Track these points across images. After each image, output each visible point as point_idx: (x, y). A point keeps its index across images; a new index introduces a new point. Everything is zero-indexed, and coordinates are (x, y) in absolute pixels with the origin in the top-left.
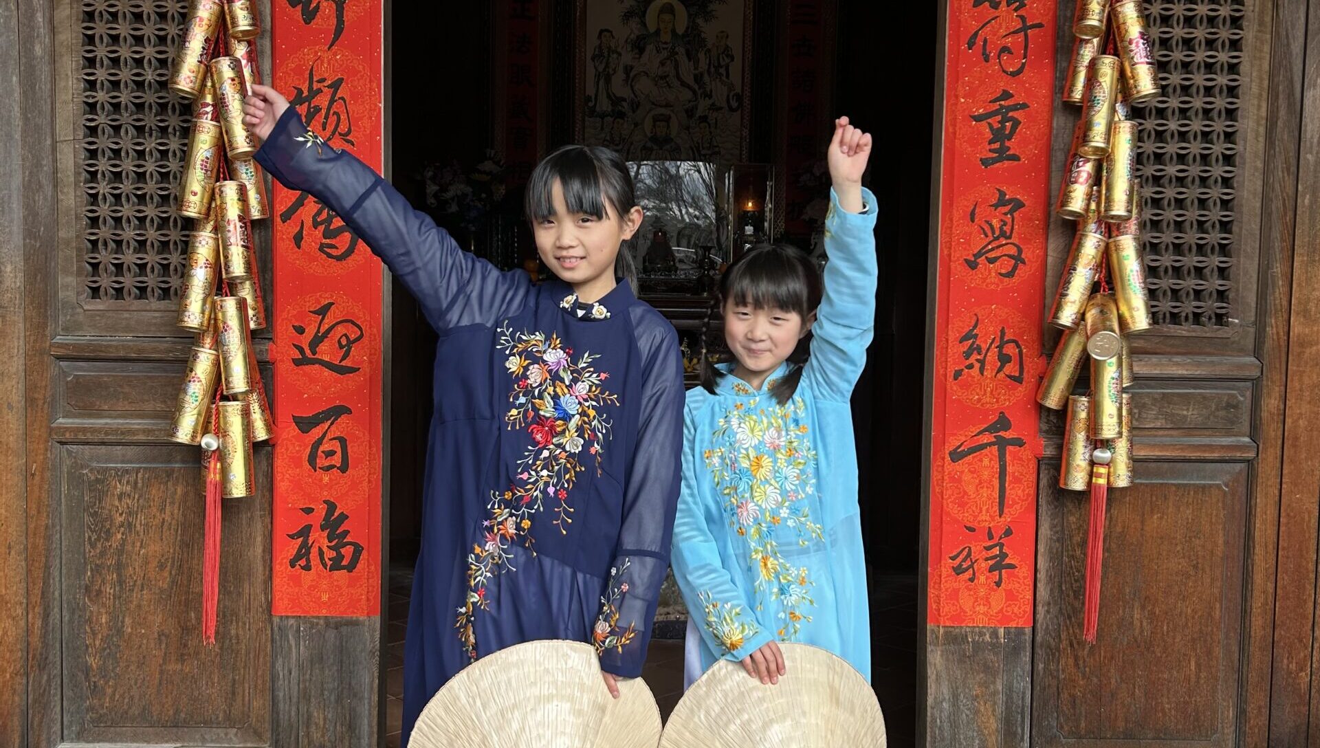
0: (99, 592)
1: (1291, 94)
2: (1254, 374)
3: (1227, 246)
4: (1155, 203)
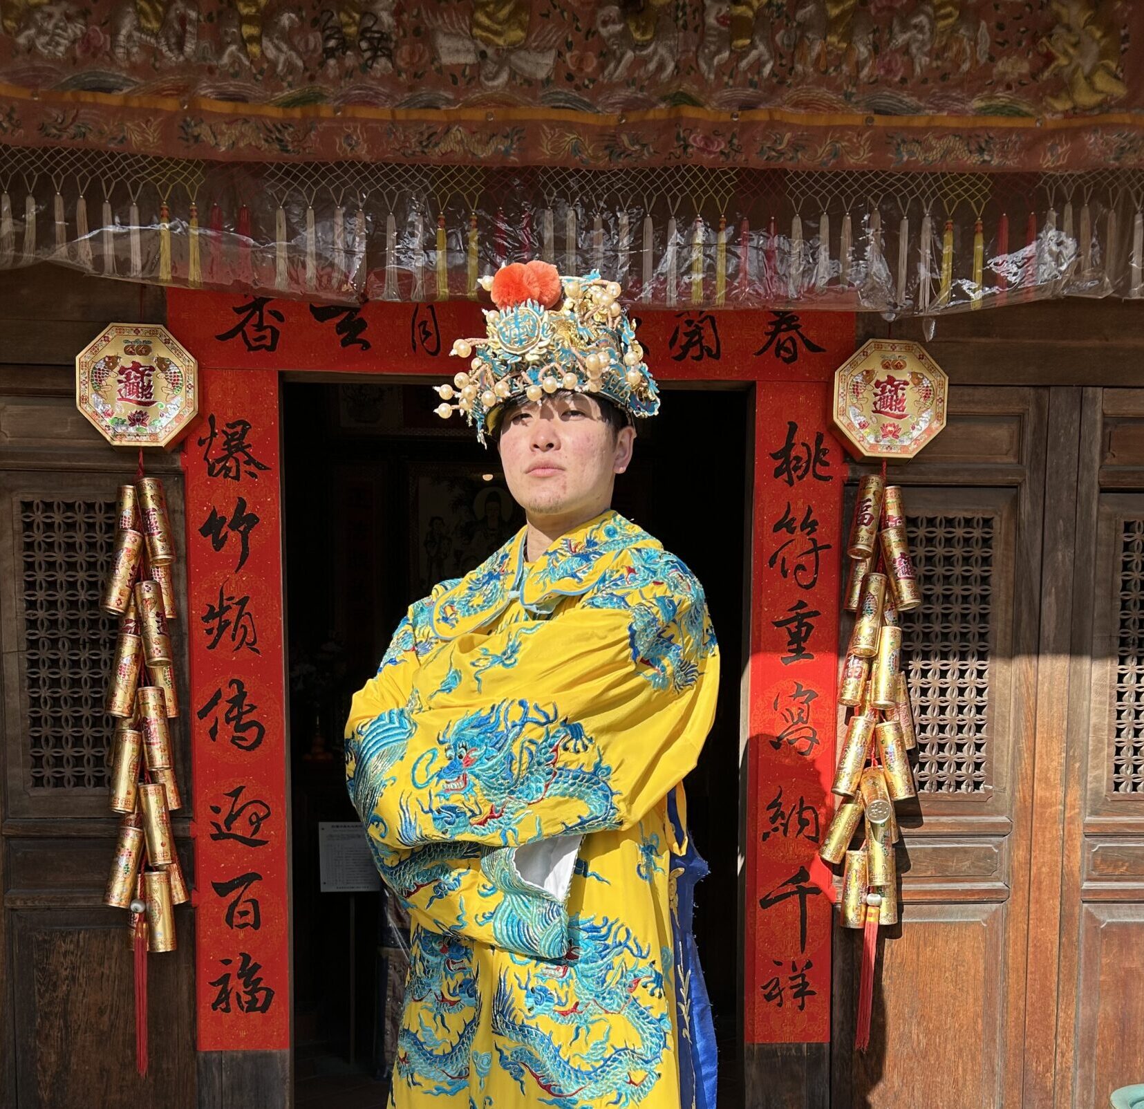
0: (48, 1036)
1: (1032, 601)
2: (1006, 830)
3: (982, 726)
4: (924, 692)
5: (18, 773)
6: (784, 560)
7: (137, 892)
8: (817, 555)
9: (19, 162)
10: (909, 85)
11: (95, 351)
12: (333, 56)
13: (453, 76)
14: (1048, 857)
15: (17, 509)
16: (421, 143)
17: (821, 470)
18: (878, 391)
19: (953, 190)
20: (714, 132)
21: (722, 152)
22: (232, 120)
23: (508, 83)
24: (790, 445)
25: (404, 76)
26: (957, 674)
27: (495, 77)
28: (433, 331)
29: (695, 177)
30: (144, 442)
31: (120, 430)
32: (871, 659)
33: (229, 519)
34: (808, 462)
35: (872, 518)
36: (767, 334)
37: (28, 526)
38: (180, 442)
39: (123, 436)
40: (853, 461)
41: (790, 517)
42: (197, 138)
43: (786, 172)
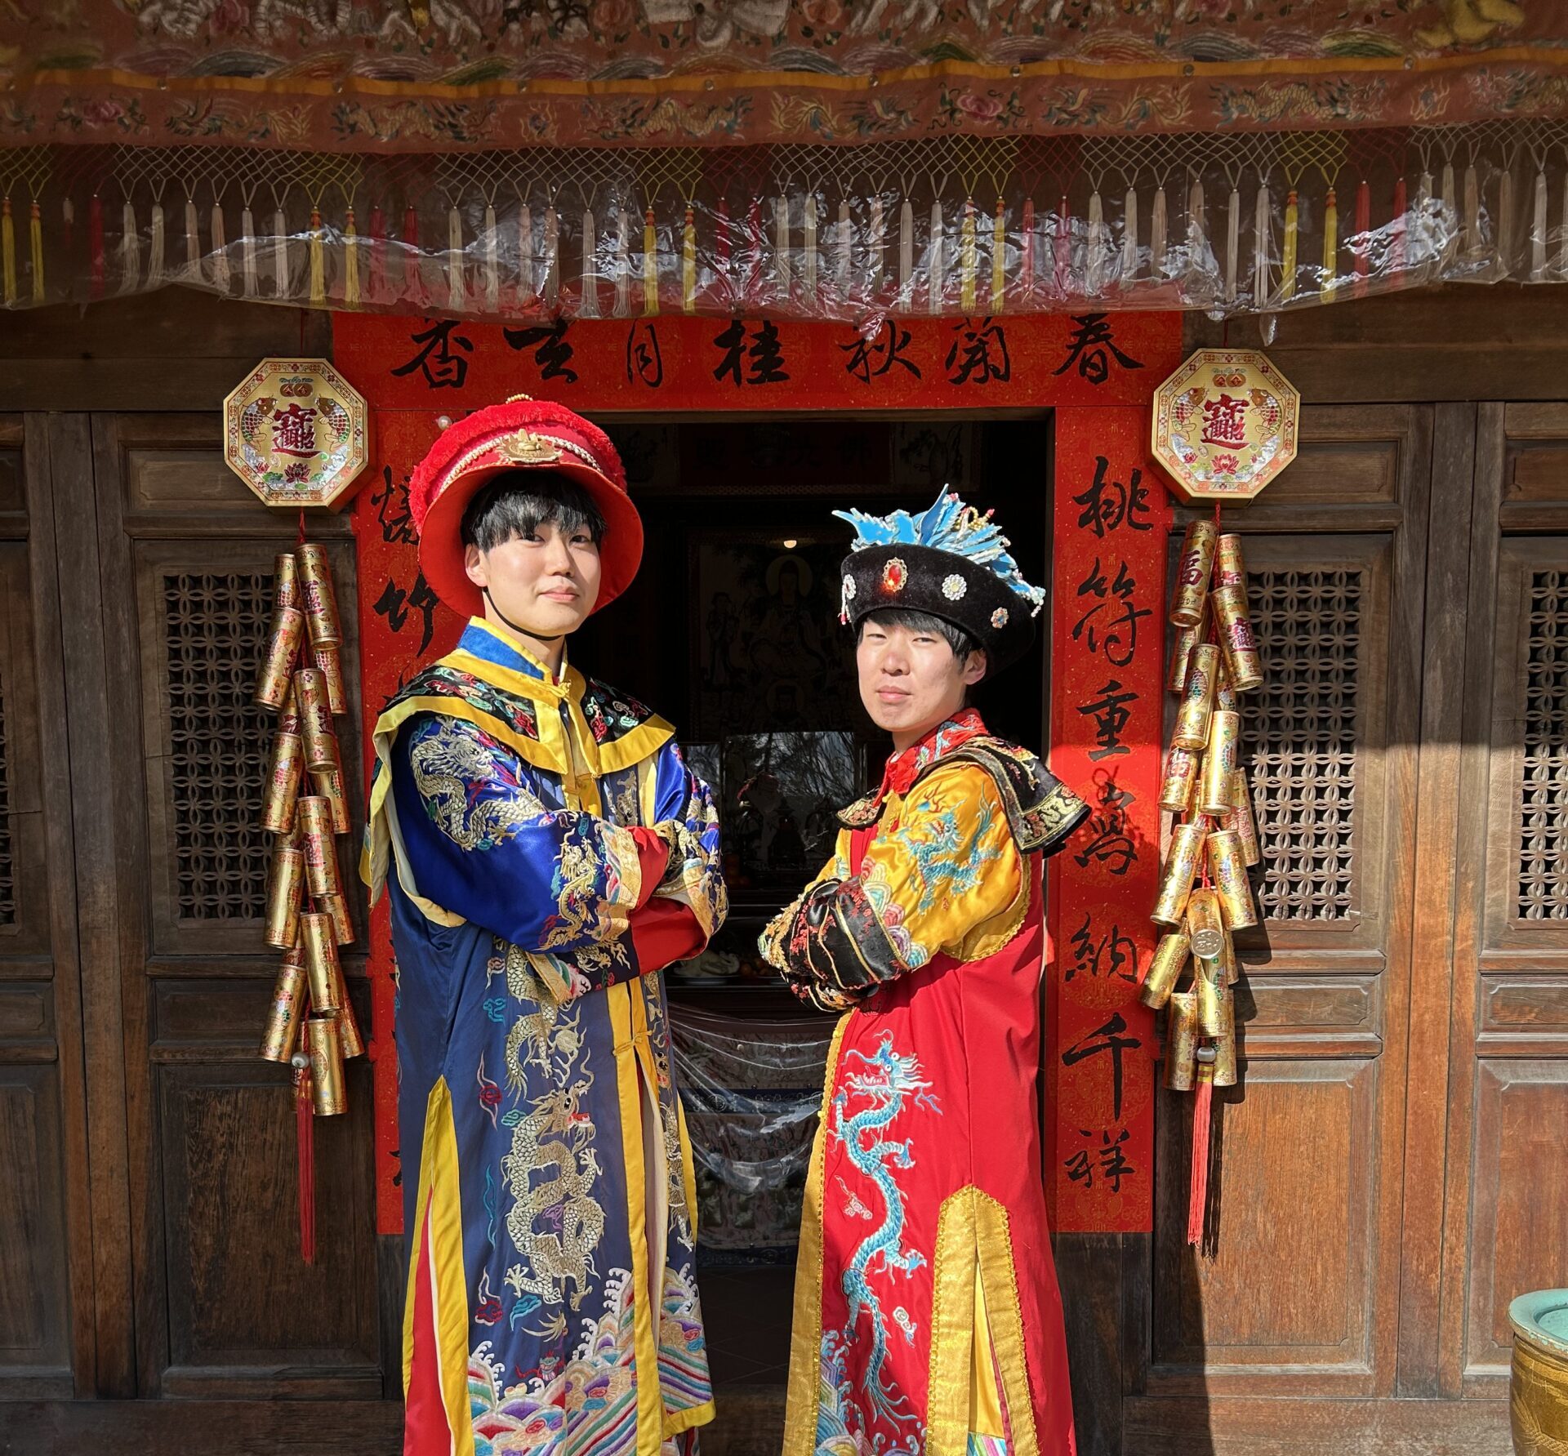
0: (202, 1215)
1: (1411, 676)
2: (1378, 967)
3: (1347, 835)
4: (1272, 793)
5: (165, 902)
6: (1091, 629)
7: (301, 1043)
8: (1133, 623)
10: (1239, 23)
11: (246, 392)
12: (517, 19)
13: (664, 37)
14: (1432, 1001)
15: (160, 586)
16: (624, 121)
17: (1139, 517)
18: (1210, 414)
19: (1296, 153)
20: (991, 91)
21: (999, 118)
22: (395, 103)
23: (731, 43)
24: (1098, 486)
25: (603, 39)
26: (1314, 770)
27: (714, 35)
28: (652, 356)
29: (965, 149)
30: (305, 502)
31: (276, 487)
32: (1200, 752)
33: (409, 593)
34: (1122, 507)
35: (1200, 575)
36: (1069, 347)
37: (173, 606)
38: (350, 499)
39: (279, 494)
40: (1179, 504)
41: (1099, 576)
42: (353, 127)
43: (1080, 139)
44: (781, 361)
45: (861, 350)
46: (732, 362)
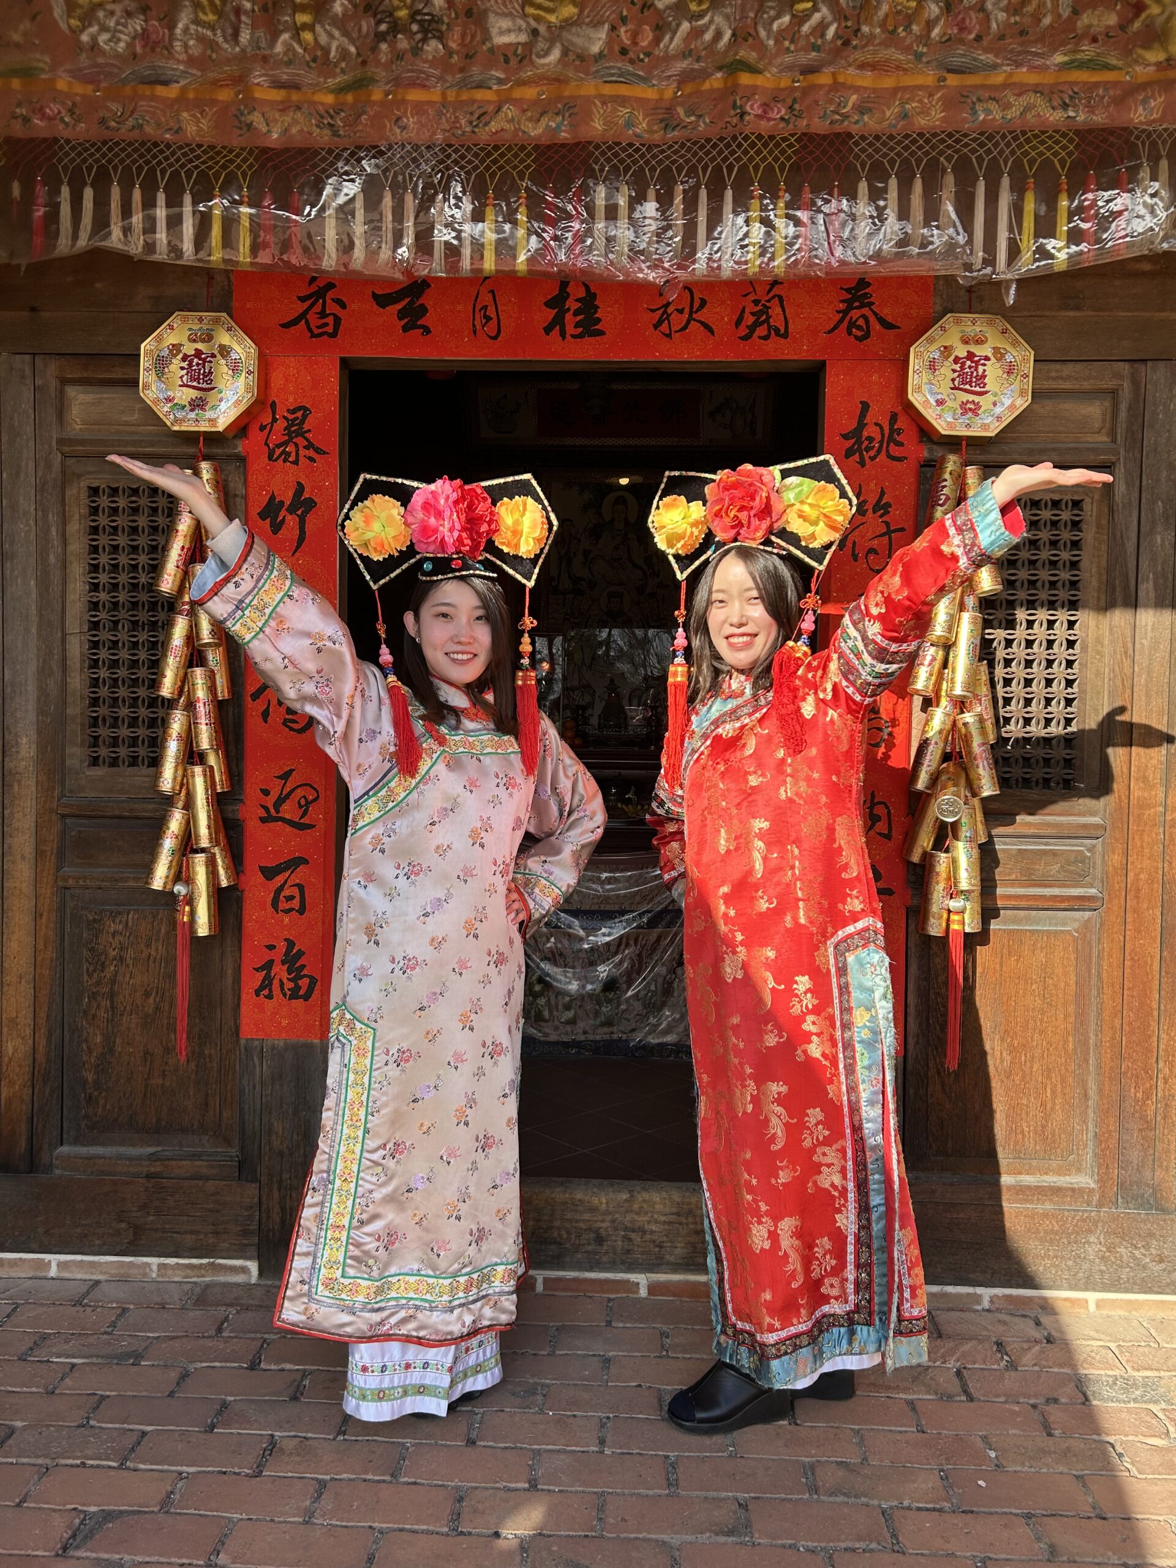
0: (94, 1016)
1: (1126, 587)
2: (1099, 833)
3: (1072, 719)
4: (1007, 682)
5: (76, 754)
7: (181, 874)
8: (890, 538)
9: (79, 154)
10: (985, 43)
11: (159, 339)
12: (385, 40)
13: (505, 55)
14: (1146, 863)
15: (84, 494)
16: (471, 123)
17: (895, 451)
18: (957, 367)
19: (1034, 148)
20: (776, 97)
21: (782, 119)
22: (284, 107)
23: (560, 61)
24: (861, 425)
25: (455, 57)
26: (1044, 663)
27: (547, 53)
28: (493, 315)
29: (753, 145)
30: (204, 427)
31: (180, 415)
32: (948, 647)
33: (287, 503)
34: (881, 442)
35: (948, 498)
36: (838, 312)
37: (94, 511)
38: (241, 426)
39: (182, 420)
40: (931, 441)
42: (249, 126)
43: (850, 135)
44: (599, 320)
45: (665, 312)
46: (558, 321)
